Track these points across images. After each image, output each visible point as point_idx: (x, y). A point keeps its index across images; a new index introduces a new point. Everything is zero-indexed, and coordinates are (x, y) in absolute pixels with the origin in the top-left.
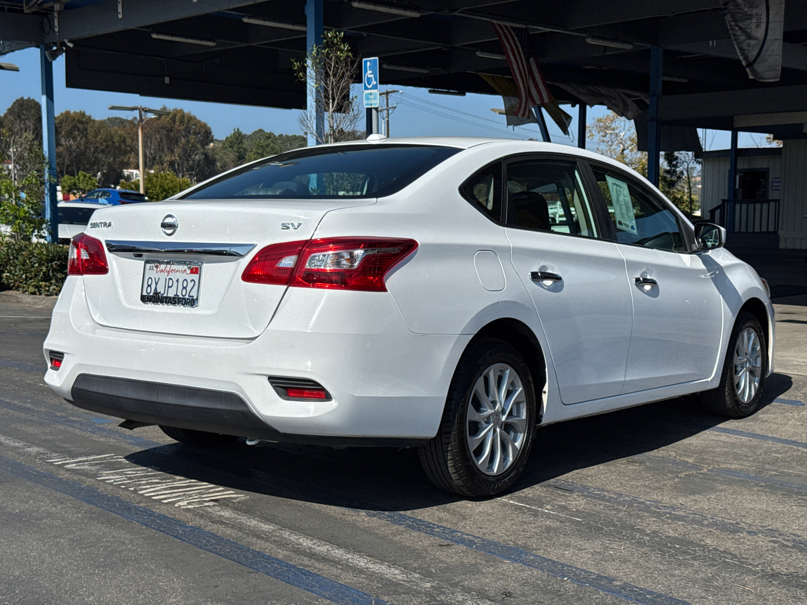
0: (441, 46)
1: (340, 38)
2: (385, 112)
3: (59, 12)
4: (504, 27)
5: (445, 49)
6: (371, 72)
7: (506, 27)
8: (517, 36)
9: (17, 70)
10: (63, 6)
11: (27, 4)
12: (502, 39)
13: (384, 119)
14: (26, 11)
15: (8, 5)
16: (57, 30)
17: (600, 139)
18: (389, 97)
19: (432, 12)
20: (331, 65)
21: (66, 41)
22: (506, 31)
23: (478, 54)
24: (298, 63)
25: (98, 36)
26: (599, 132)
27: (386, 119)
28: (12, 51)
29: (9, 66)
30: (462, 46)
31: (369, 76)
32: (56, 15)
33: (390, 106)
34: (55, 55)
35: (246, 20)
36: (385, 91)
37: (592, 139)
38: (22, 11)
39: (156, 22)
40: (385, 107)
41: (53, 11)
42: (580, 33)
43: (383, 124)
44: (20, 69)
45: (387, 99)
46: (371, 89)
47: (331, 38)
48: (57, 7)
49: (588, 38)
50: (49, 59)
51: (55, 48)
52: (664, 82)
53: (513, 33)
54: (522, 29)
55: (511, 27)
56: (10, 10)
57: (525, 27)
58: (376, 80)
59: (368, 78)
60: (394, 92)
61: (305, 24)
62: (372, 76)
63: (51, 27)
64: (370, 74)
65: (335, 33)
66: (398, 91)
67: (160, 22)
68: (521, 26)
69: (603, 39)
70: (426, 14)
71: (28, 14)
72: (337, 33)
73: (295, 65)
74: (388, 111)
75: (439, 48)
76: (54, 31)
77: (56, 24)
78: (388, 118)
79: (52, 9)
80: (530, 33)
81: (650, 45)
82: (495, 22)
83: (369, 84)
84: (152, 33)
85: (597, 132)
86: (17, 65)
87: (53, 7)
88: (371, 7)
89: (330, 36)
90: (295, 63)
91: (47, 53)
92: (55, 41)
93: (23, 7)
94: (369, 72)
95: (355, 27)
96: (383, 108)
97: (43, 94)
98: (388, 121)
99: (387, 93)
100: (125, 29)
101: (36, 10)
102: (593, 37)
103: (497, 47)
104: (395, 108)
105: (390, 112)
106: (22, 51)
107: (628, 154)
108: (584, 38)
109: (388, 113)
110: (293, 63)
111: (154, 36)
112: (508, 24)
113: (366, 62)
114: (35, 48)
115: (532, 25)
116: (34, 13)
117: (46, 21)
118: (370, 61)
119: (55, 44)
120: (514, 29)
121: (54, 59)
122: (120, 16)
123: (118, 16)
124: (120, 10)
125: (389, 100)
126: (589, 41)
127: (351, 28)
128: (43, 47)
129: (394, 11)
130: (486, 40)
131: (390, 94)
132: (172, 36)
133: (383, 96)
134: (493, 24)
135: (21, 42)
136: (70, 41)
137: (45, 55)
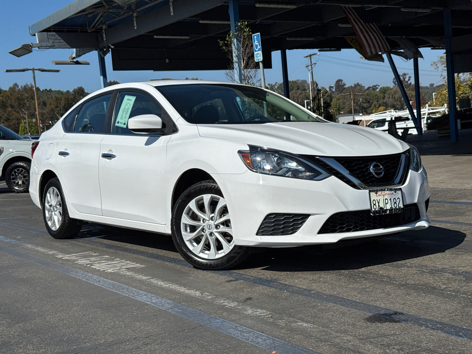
0: (317, 23)
1: (245, 25)
2: (310, 67)
3: (105, 30)
4: (347, 8)
5: (319, 25)
6: (257, 41)
7: (349, 7)
8: (356, 12)
9: (88, 64)
10: (107, 26)
11: (89, 27)
12: (348, 16)
13: (309, 71)
14: (89, 31)
15: (80, 29)
16: (105, 39)
17: (443, 69)
18: (312, 58)
19: (304, 5)
20: (241, 41)
21: (110, 45)
22: (349, 10)
23: (340, 25)
24: (222, 42)
25: (125, 40)
26: (442, 65)
27: (311, 71)
28: (85, 54)
29: (84, 62)
30: (329, 21)
31: (256, 44)
32: (104, 31)
33: (313, 63)
34: (105, 53)
35: (201, 22)
36: (309, 55)
37: (438, 69)
38: (87, 32)
39: (154, 29)
40: (310, 64)
41: (102, 29)
42: (397, 6)
43: (309, 74)
44: (90, 63)
45: (311, 59)
46: (258, 51)
47: (240, 26)
48: (104, 27)
49: (402, 8)
50: (103, 56)
51: (105, 50)
52: (453, 29)
53: (353, 11)
54: (359, 7)
55: (352, 7)
56: (81, 32)
57: (361, 6)
58: (260, 46)
59: (256, 45)
60: (314, 54)
61: (229, 20)
62: (258, 44)
63: (102, 39)
64: (257, 43)
65: (242, 23)
66: (317, 54)
67: (156, 28)
68: (358, 6)
69: (411, 8)
70: (301, 6)
71: (91, 32)
72: (243, 23)
73: (220, 44)
74: (312, 66)
75: (316, 24)
76: (104, 41)
77: (104, 36)
78: (312, 70)
79: (101, 29)
80: (366, 10)
81: (442, 8)
82: (342, 5)
83: (257, 48)
84: (154, 35)
85: (441, 65)
86: (88, 61)
87: (102, 27)
88: (267, 6)
89: (239, 24)
90: (220, 42)
91: (101, 53)
92: (105, 46)
93: (87, 29)
94: (256, 42)
95: (264, 18)
96: (309, 65)
97: (101, 75)
98: (312, 72)
99: (310, 56)
100: (139, 35)
101: (94, 30)
102: (405, 7)
103: (346, 20)
104: (315, 64)
105: (313, 66)
106: (89, 53)
107: (461, 76)
108: (400, 8)
109: (312, 67)
110: (219, 42)
111: (155, 37)
112: (350, 6)
113: (254, 36)
114: (95, 51)
115: (365, 4)
116: (94, 31)
117: (99, 35)
118: (256, 35)
119: (105, 47)
120: (354, 8)
121: (105, 56)
122: (136, 28)
123: (134, 28)
124: (135, 25)
125: (312, 60)
126: (403, 10)
127: (262, 19)
128: (99, 50)
129: (280, 6)
130: (342, 17)
131: (312, 56)
132: (165, 36)
133: (308, 57)
134: (341, 6)
135: (88, 48)
136: (112, 45)
137: (100, 55)
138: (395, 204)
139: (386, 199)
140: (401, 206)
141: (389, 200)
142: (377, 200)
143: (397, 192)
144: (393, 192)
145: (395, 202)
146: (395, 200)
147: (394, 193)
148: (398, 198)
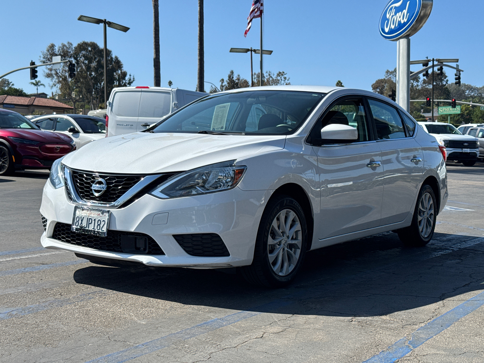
138: (99, 227)
139: (90, 219)
140: (105, 229)
141: (93, 220)
142: (81, 217)
143: (105, 214)
144: (100, 213)
145: (99, 223)
146: (99, 222)
147: (101, 215)
148: (103, 221)
